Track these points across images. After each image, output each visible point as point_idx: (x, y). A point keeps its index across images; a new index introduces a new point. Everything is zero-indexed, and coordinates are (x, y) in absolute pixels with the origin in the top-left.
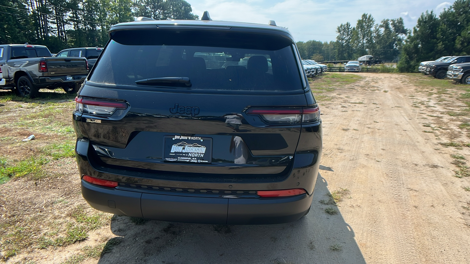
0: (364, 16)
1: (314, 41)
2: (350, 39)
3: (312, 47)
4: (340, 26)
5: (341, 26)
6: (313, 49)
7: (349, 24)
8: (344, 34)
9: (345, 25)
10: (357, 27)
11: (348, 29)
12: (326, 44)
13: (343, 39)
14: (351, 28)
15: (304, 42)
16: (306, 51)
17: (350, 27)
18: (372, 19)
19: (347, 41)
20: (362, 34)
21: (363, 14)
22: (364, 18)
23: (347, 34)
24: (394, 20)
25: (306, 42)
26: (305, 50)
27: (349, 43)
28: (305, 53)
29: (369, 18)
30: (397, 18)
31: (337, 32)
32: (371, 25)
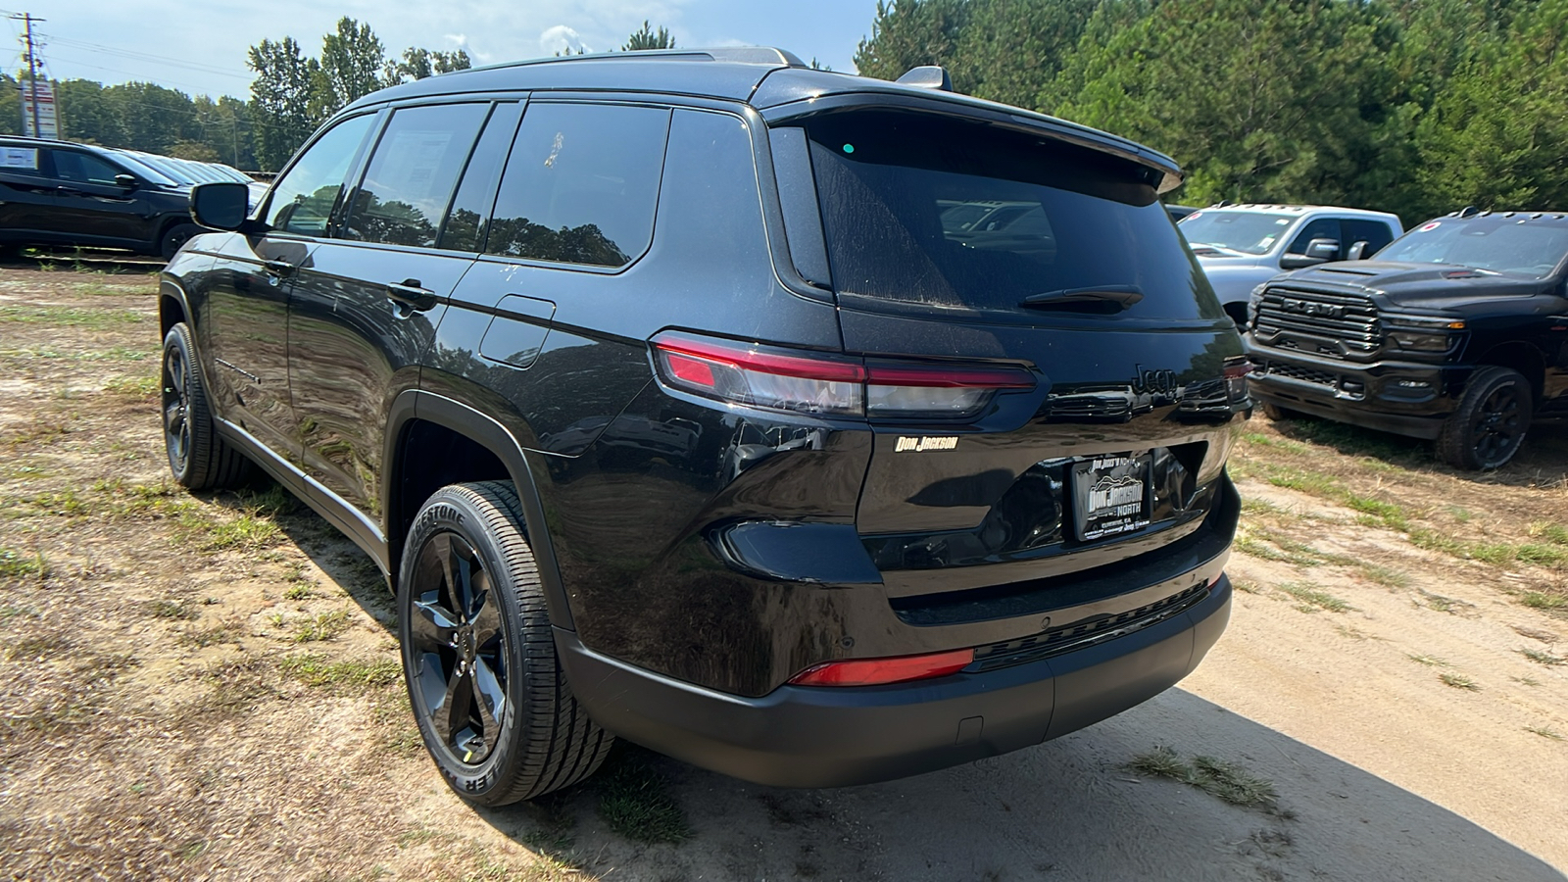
0: (347, 25)
1: (150, 86)
2: (304, 99)
3: (147, 111)
4: (258, 46)
5: (266, 46)
6: (152, 116)
7: (295, 44)
8: (279, 79)
9: (278, 46)
10: (324, 59)
11: (294, 61)
12: (206, 103)
13: (276, 96)
14: (305, 59)
15: (104, 87)
16: (120, 123)
17: (300, 58)
18: (376, 41)
19: (292, 103)
20: (348, 88)
21: (341, 18)
22: (346, 32)
23: (290, 79)
24: (444, 55)
25: (112, 87)
26: (117, 116)
27: (302, 110)
28: (119, 128)
29: (365, 37)
30: (451, 52)
31: (250, 68)
32: (373, 58)
